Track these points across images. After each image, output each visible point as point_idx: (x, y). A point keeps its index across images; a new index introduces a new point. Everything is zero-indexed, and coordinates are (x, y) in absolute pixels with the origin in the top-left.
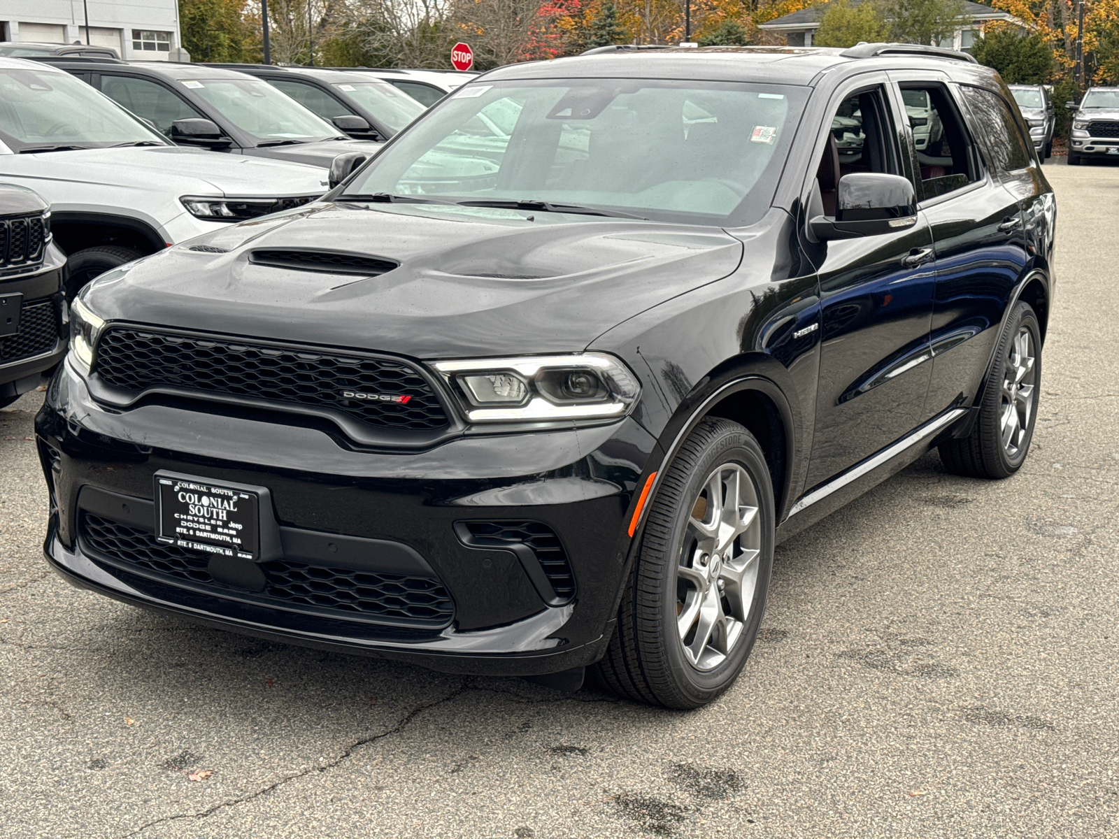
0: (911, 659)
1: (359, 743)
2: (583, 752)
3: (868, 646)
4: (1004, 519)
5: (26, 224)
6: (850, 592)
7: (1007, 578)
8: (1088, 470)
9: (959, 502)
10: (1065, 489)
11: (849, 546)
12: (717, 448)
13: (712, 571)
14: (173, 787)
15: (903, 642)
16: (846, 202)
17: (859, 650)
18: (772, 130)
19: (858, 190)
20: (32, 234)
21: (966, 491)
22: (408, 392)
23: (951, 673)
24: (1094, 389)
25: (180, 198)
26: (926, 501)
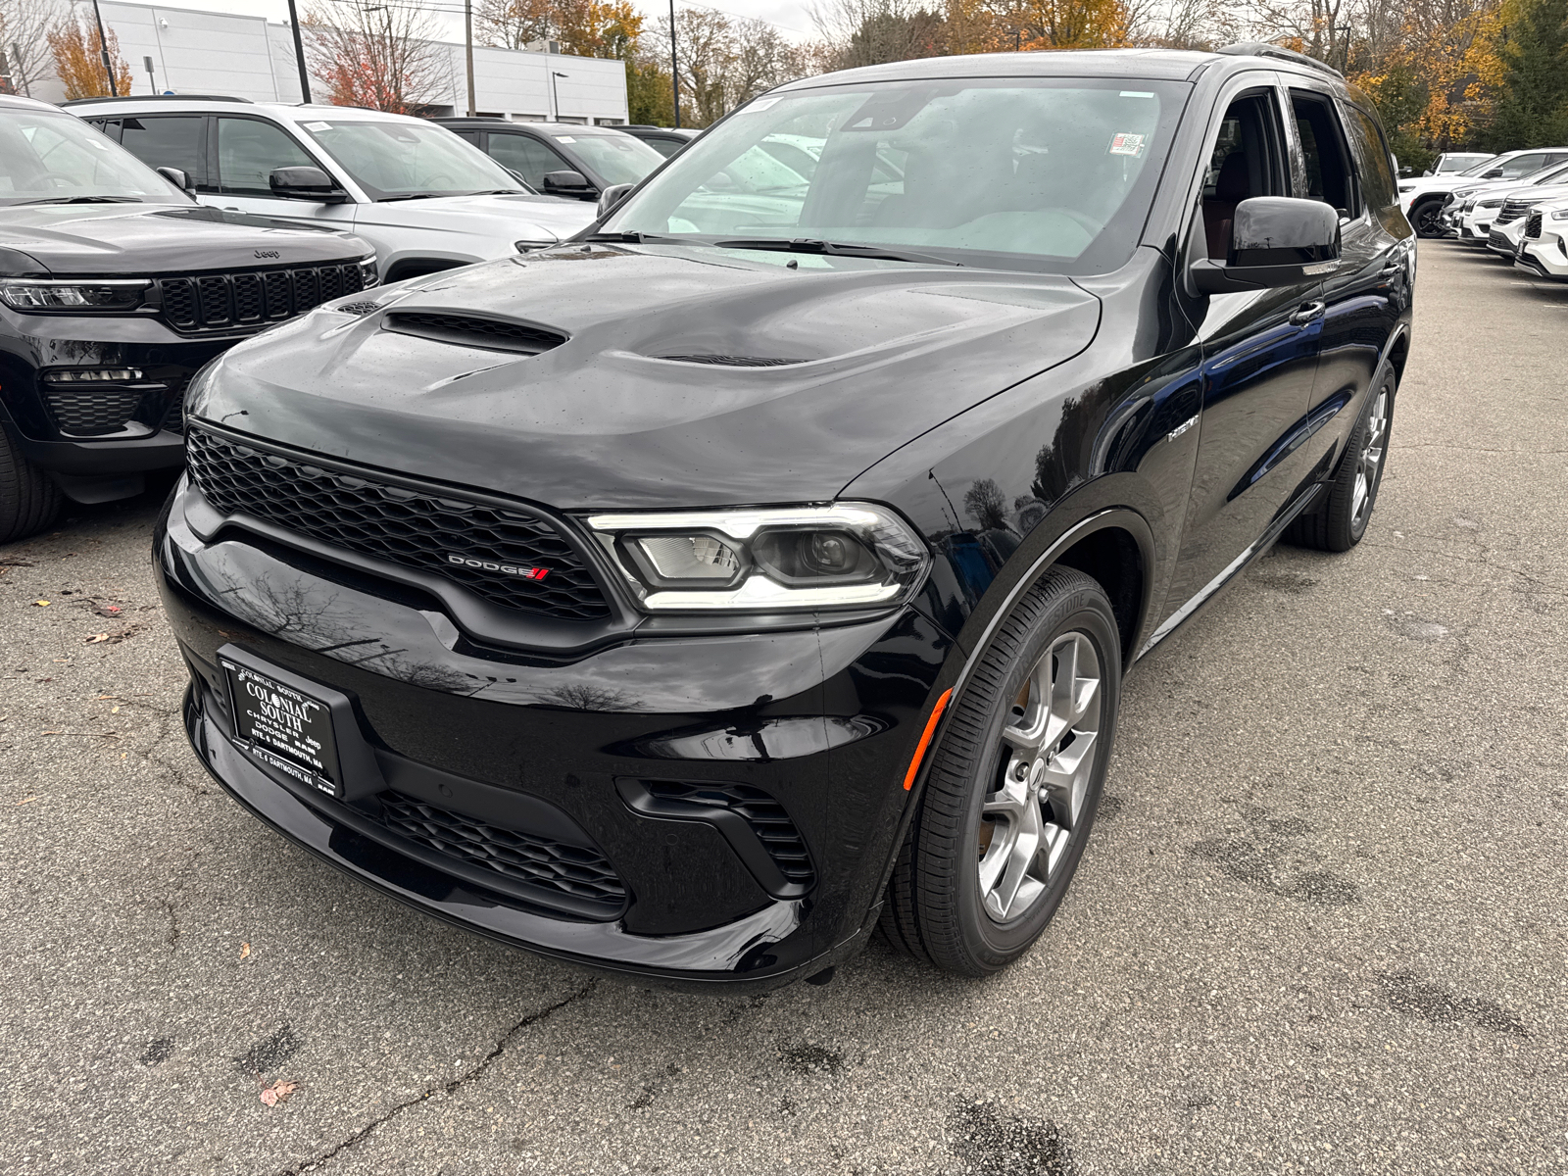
0: (1288, 860)
1: (524, 1023)
2: (835, 1061)
3: (1229, 831)
4: (1358, 611)
5: (338, 271)
6: (1193, 728)
7: (1384, 707)
8: (1434, 540)
9: (1302, 584)
10: (1415, 567)
11: (1185, 649)
12: (1049, 623)
13: (1031, 783)
14: (231, 1120)
15: (1275, 827)
16: (1243, 240)
17: (1218, 841)
18: (1139, 138)
19: (1256, 222)
20: (347, 282)
21: (1307, 568)
22: (546, 562)
23: (1348, 894)
24: (1409, 437)
25: (516, 244)
26: (1265, 583)
